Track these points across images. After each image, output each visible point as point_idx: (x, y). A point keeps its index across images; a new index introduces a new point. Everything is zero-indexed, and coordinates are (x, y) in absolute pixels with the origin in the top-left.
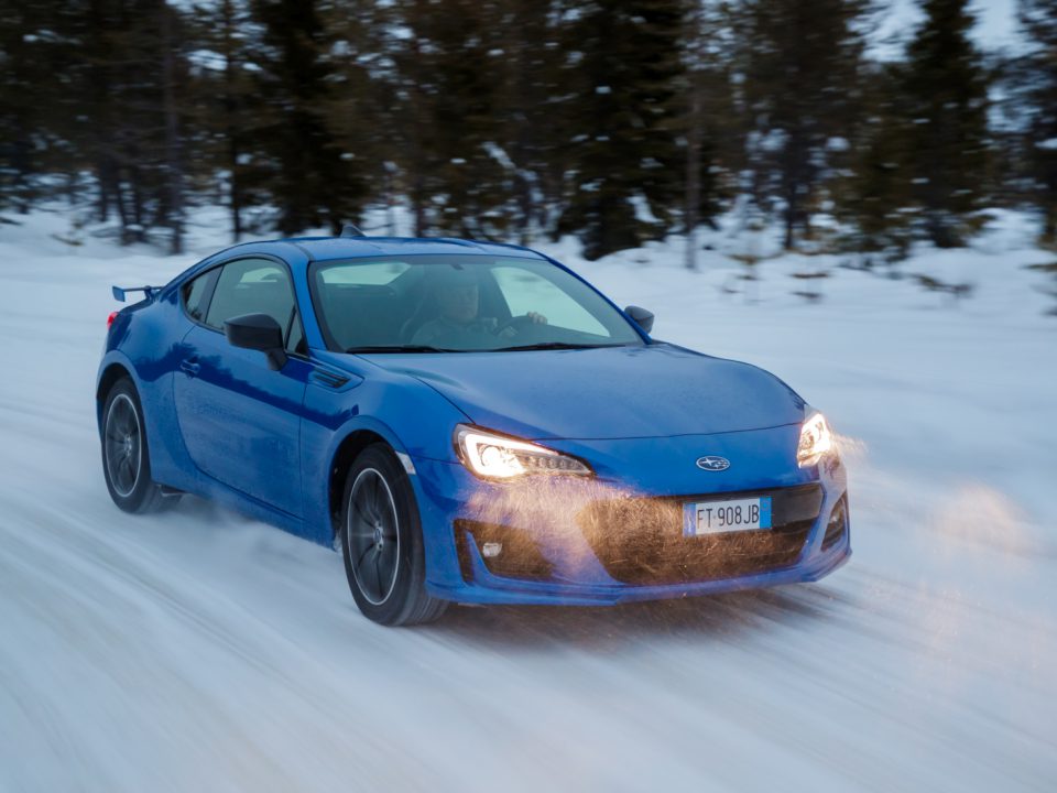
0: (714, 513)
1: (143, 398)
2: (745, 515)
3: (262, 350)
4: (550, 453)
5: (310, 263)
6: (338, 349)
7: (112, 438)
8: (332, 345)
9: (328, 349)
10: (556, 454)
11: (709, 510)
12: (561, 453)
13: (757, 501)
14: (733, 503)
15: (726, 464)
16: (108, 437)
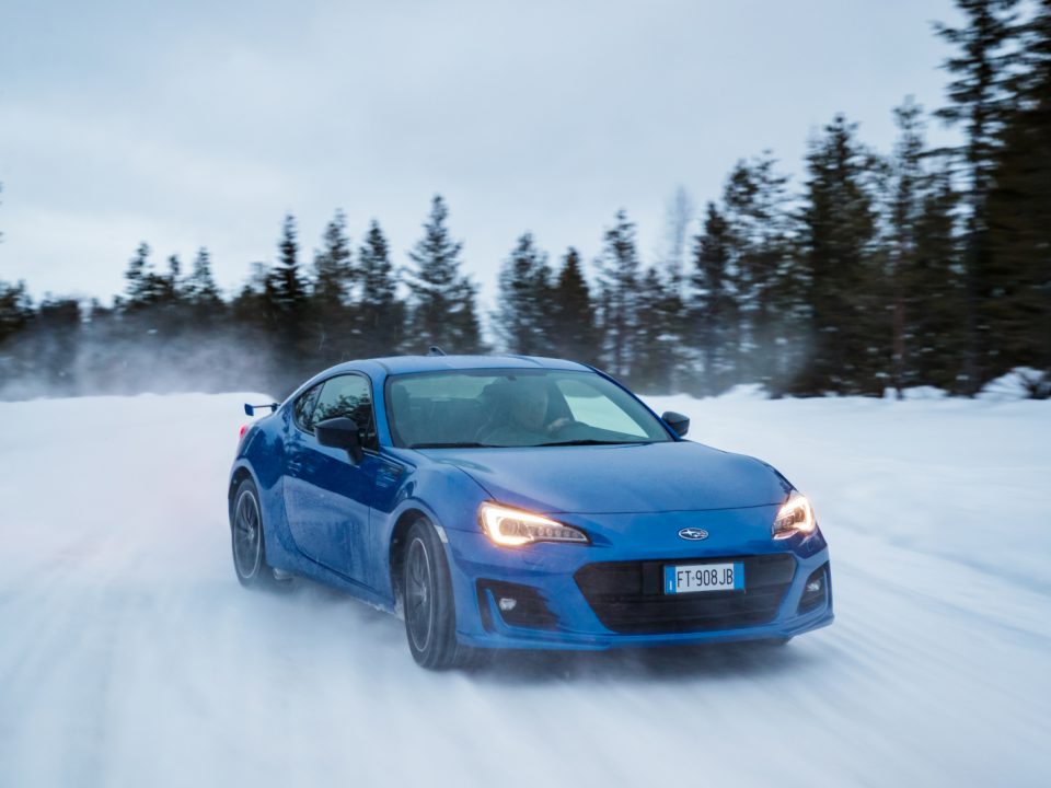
0: (692, 575)
1: (260, 495)
2: (720, 577)
3: (344, 448)
4: (556, 524)
5: (388, 376)
6: (403, 446)
7: (239, 525)
8: (397, 442)
9: (394, 446)
10: (561, 526)
11: (688, 572)
12: (565, 524)
13: (731, 566)
14: (710, 567)
15: (705, 534)
16: (235, 523)
